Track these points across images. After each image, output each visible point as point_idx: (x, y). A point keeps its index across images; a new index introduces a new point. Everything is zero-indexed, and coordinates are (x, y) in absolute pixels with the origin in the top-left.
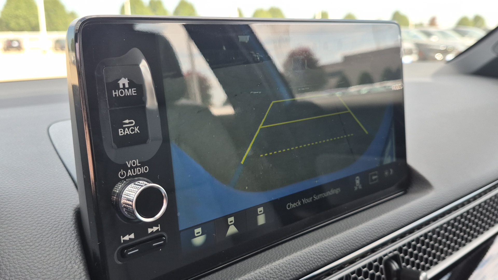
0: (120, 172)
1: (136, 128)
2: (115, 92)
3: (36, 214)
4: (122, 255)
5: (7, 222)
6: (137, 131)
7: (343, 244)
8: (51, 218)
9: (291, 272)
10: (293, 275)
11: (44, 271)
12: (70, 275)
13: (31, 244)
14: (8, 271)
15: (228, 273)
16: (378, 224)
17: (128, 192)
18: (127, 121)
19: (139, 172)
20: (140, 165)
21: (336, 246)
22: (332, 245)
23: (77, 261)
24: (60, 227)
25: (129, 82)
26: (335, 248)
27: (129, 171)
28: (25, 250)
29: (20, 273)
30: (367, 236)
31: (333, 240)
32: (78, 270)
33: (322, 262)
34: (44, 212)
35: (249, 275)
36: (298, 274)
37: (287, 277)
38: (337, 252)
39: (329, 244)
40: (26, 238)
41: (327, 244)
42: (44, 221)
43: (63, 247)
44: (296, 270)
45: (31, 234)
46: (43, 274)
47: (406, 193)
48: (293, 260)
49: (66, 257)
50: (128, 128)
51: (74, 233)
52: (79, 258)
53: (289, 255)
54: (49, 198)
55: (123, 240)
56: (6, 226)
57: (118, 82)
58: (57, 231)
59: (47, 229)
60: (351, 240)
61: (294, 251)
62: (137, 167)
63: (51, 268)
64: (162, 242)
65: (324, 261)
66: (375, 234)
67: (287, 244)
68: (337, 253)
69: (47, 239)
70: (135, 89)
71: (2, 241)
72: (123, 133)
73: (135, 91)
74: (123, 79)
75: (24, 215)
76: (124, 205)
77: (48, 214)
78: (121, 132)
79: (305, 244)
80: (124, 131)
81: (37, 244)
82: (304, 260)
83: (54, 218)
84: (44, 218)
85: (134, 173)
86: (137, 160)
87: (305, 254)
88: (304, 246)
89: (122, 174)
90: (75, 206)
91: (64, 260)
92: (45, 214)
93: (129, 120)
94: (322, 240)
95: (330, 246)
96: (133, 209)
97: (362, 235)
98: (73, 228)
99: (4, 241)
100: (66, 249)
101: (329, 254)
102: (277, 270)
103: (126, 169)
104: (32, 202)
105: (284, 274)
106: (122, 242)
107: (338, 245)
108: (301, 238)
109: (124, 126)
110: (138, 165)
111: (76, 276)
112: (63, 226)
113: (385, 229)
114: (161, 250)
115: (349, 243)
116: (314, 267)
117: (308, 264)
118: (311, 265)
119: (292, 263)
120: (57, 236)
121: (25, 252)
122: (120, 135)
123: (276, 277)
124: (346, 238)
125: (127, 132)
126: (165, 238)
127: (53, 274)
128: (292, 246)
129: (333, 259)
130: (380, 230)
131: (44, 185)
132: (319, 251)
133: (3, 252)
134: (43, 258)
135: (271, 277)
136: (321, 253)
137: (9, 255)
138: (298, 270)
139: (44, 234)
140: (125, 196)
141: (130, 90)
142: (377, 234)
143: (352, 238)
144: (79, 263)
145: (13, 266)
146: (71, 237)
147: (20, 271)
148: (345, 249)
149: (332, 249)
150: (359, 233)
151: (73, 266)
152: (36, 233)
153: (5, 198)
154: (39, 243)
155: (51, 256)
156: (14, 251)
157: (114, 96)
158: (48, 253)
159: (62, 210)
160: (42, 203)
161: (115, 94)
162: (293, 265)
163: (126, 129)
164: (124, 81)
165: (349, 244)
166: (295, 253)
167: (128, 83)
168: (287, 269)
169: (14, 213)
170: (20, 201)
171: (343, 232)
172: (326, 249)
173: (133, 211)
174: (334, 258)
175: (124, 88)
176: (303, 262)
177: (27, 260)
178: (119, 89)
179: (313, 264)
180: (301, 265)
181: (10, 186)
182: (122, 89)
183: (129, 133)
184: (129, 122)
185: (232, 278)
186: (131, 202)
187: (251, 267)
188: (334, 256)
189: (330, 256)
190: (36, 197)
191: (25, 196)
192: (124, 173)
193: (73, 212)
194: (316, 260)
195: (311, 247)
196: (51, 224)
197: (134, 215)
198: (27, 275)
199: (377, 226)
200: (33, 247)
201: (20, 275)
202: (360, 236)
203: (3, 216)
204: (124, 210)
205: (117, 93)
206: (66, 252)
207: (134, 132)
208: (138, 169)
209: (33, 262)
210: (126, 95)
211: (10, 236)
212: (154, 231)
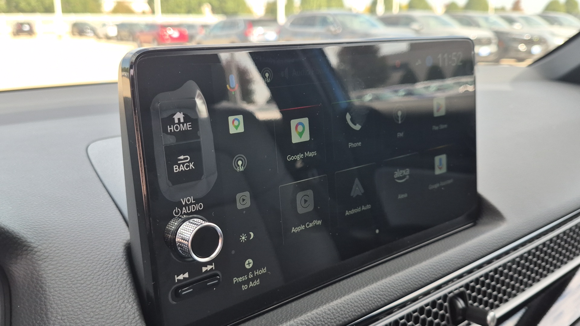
0: (175, 210)
1: (191, 164)
2: (170, 128)
3: (86, 250)
4: (177, 294)
5: (56, 258)
6: (192, 167)
7: (405, 282)
8: (101, 255)
9: (349, 313)
10: (351, 316)
11: (97, 311)
12: (123, 316)
13: (82, 282)
14: (60, 311)
15: (284, 313)
16: (444, 261)
17: (184, 231)
18: (182, 157)
19: (194, 209)
20: (195, 202)
21: (397, 285)
22: (393, 284)
23: (130, 301)
24: (111, 263)
25: (184, 116)
26: (396, 288)
27: (184, 208)
28: (77, 288)
29: (72, 313)
30: (430, 274)
31: (395, 278)
32: (132, 309)
33: (382, 302)
34: (94, 248)
35: (306, 316)
36: (357, 314)
37: (345, 318)
38: (398, 291)
39: (390, 282)
40: (77, 276)
41: (388, 283)
42: (95, 258)
43: (115, 286)
44: (355, 310)
45: (82, 272)
46: (96, 313)
47: (475, 225)
48: (352, 300)
49: (119, 296)
50: (183, 164)
51: (126, 271)
52: (132, 298)
53: (348, 295)
54: (98, 232)
55: (177, 280)
56: (55, 262)
57: (174, 117)
58: (108, 268)
59: (98, 266)
60: (414, 279)
61: (353, 290)
62: (191, 204)
63: (103, 308)
64: (217, 281)
65: (384, 301)
66: (440, 272)
67: (345, 281)
68: (398, 292)
69: (98, 277)
70: (190, 123)
71: (52, 279)
72: (178, 169)
73: (191, 126)
74: (178, 113)
75: (73, 251)
76: (179, 243)
77: (98, 250)
78: (176, 169)
79: (364, 283)
80: (179, 168)
81: (88, 283)
82: (363, 300)
83: (104, 254)
84: (94, 254)
85: (189, 210)
86: (192, 197)
87: (364, 294)
88: (363, 285)
89: (177, 212)
90: (125, 242)
91: (116, 300)
92: (95, 250)
93: (184, 156)
94: (382, 278)
95: (391, 285)
96: (188, 248)
97: (425, 273)
98: (124, 265)
99: (54, 278)
100: (118, 288)
101: (389, 293)
102: (334, 311)
103: (181, 206)
104: (80, 237)
105: (342, 314)
106: (176, 281)
107: (399, 284)
108: (360, 275)
109: (179, 162)
110: (193, 202)
111: (130, 317)
112: (114, 263)
113: (451, 266)
114: (215, 289)
116: (374, 307)
117: (368, 304)
118: (370, 306)
119: (351, 303)
120: (109, 273)
121: (76, 290)
122: (175, 171)
123: (333, 318)
124: (408, 276)
125: (182, 169)
126: (219, 277)
127: (107, 313)
128: (350, 284)
129: (394, 298)
130: (445, 267)
131: (91, 218)
132: (379, 291)
133: (54, 290)
134: (95, 297)
135: (328, 318)
136: (381, 292)
137: (60, 293)
138: (356, 310)
139: (95, 272)
140: (180, 235)
141: (185, 124)
142: (442, 272)
143: (415, 276)
144: (132, 303)
145: (65, 305)
146: (123, 275)
147: (72, 310)
148: (407, 288)
149: (393, 288)
150: (422, 270)
151: (127, 306)
152: (86, 271)
153: (52, 232)
154: (91, 281)
155: (104, 295)
156: (65, 289)
158: (100, 292)
159: (112, 245)
160: (91, 238)
161: (170, 130)
162: (351, 305)
163: (181, 165)
164: (179, 116)
165: (412, 283)
166: (354, 293)
167: (183, 117)
168: (345, 310)
169: (64, 248)
170: (68, 236)
171: (405, 270)
172: (387, 288)
173: (189, 251)
175: (179, 123)
176: (362, 302)
177: (79, 299)
178: (175, 124)
179: (373, 305)
180: (360, 306)
181: (56, 219)
182: (177, 124)
183: (184, 170)
184: (184, 158)
185: (288, 318)
186: (186, 242)
187: (307, 307)
188: (395, 295)
189: (391, 296)
190: (84, 231)
191: (73, 230)
192: (178, 211)
193: (123, 248)
194: (376, 300)
195: (371, 286)
196: (102, 261)
197: (189, 255)
198: (79, 315)
199: (442, 263)
200: (84, 285)
201: (72, 315)
202: (423, 274)
203: (51, 252)
204: (179, 249)
205: (172, 128)
206: (118, 291)
207: (189, 168)
208: (192, 206)
209: (85, 301)
210: (181, 130)
211: (60, 273)
212: (208, 270)
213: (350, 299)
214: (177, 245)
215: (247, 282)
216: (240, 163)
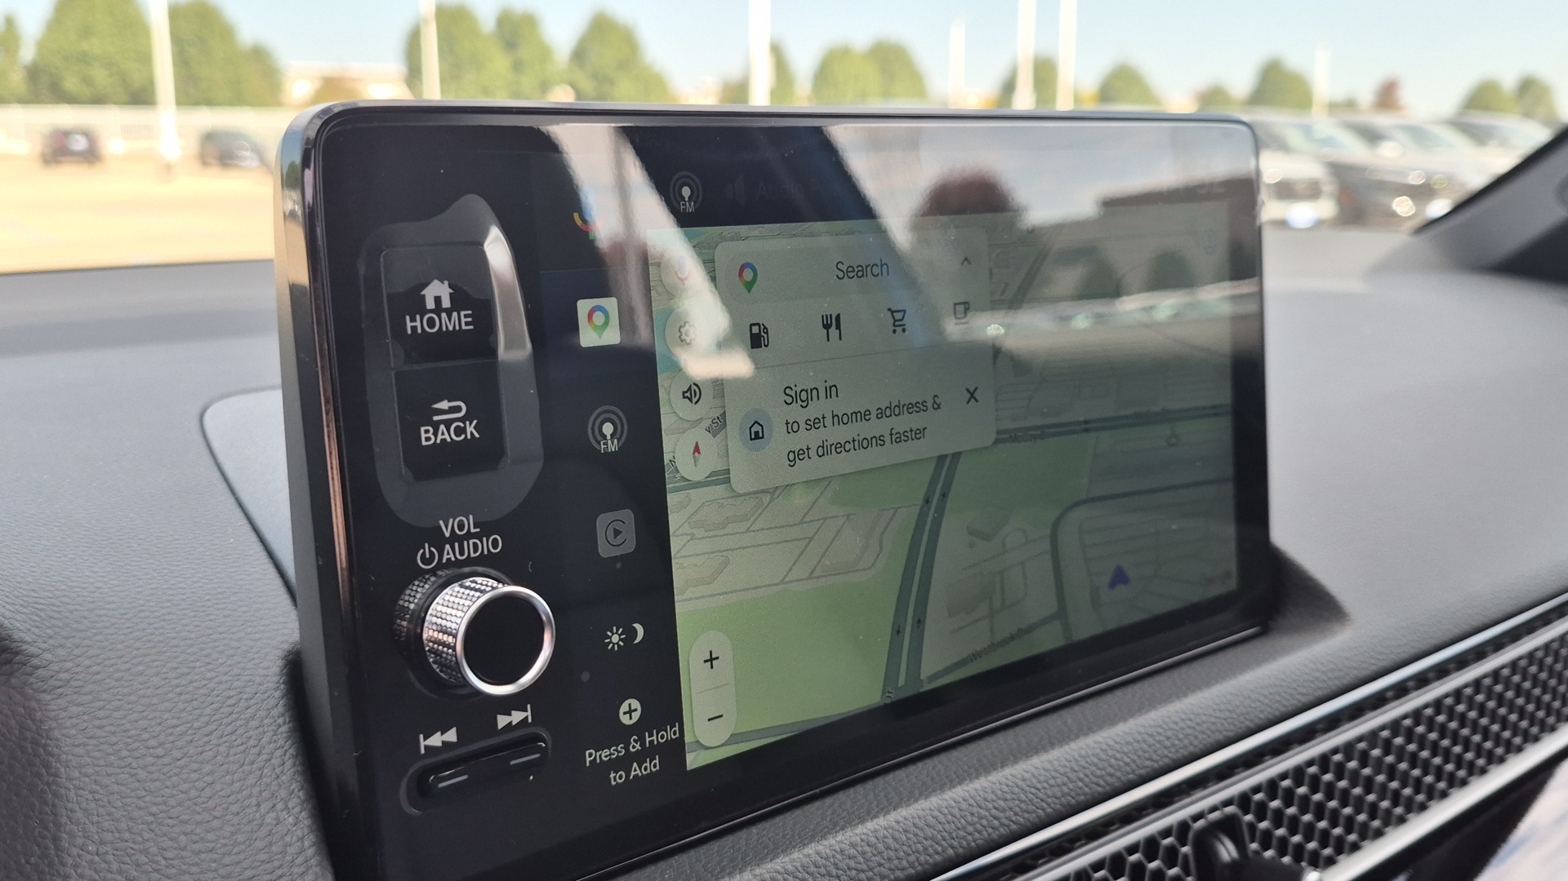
0: (422, 551)
1: (470, 424)
2: (411, 321)
3: (175, 665)
4: (422, 788)
5: (90, 687)
6: (472, 433)
7: (1068, 777)
8: (216, 680)
9: (909, 855)
10: (916, 864)
11: (198, 831)
12: (271, 844)
13: (160, 751)
14: (93, 829)
15: (726, 852)
16: (1176, 723)
17: (444, 609)
18: (444, 405)
19: (475, 552)
20: (478, 530)
21: (1046, 785)
22: (1034, 781)
23: (290, 805)
24: (243, 704)
25: (451, 291)
26: (1042, 791)
27: (448, 547)
28: (144, 767)
29: (127, 835)
30: (1139, 757)
31: (1039, 765)
32: (294, 828)
33: (1002, 830)
34: (198, 660)
35: (787, 859)
36: (931, 861)
37: (898, 869)
38: (1049, 800)
39: (1026, 775)
40: (146, 736)
41: (1019, 776)
42: (198, 688)
43: (252, 763)
44: (926, 849)
45: (160, 724)
46: (195, 838)
47: (1264, 632)
48: (917, 821)
49: (261, 792)
50: (448, 424)
51: (284, 723)
52: (299, 797)
53: (906, 807)
54: (211, 620)
55: (426, 747)
56: (89, 698)
57: (423, 293)
58: (234, 716)
59: (208, 711)
60: (1094, 768)
61: (921, 794)
62: (469, 535)
63: (216, 823)
64: (537, 756)
65: (1008, 826)
66: (1166, 752)
67: (900, 774)
68: (1048, 804)
69: (206, 739)
70: (470, 312)
71: (77, 743)
72: (433, 438)
73: (470, 319)
74: (436, 283)
75: (141, 668)
76: (431, 644)
77: (210, 667)
78: (427, 435)
79: (954, 776)
80: (435, 434)
81: (177, 754)
82: (949, 823)
83: (225, 678)
84: (196, 677)
85: (462, 554)
86: (471, 517)
87: (954, 804)
88: (951, 781)
89: (428, 556)
90: (286, 646)
91: (253, 801)
92: (200, 667)
93: (449, 401)
94: (1003, 765)
95: (1029, 783)
96: (456, 657)
97: (1125, 753)
98: (280, 709)
99: (81, 741)
100: (260, 769)
101: (1023, 806)
102: (867, 849)
103: (439, 541)
104: (161, 631)
105: (890, 859)
106: (423, 751)
107: (1052, 782)
108: (943, 757)
109: (436, 418)
110: (473, 530)
111: (288, 848)
112: (252, 702)
113: (1196, 737)
114: (531, 778)
115: (1086, 776)
116: (980, 842)
117: (962, 833)
118: (970, 838)
119: (915, 829)
120: (236, 730)
121: (142, 774)
122: (424, 443)
123: (864, 867)
124: (1076, 761)
125: (443, 437)
126: (544, 745)
127: (224, 838)
128: (914, 780)
129: (1037, 820)
130: (1180, 740)
131: (195, 582)
132: (995, 798)
133: (80, 773)
134: (193, 793)
135: (849, 869)
136: (1001, 803)
137: (96, 782)
138: (930, 849)
139: (196, 725)
140: (434, 619)
141: (455, 314)
142: (1170, 752)
143: (1096, 760)
144: (297, 809)
145: (109, 814)
146: (275, 735)
147: (129, 830)
148: (1073, 794)
149: (1033, 790)
150: (1117, 747)
151: (281, 819)
152: (175, 722)
153: (86, 618)
154: (185, 750)
155: (219, 789)
156: (110, 770)
157: (409, 332)
158: (208, 779)
159: (248, 655)
160: (193, 636)
161: (412, 327)
162: (916, 835)
163: (442, 427)
164: (438, 291)
165: (1087, 780)
166: (923, 801)
167: (450, 294)
168: (897, 846)
169: (113, 661)
170: (128, 628)
171: (1067, 743)
172: (1016, 790)
173: (457, 663)
174: (1039, 817)
175: (438, 309)
176: (947, 826)
177: (148, 799)
178: (423, 311)
179: (977, 835)
180: (939, 836)
181: (100, 585)
182: (431, 311)
183: (449, 440)
184: (450, 407)
185: (737, 865)
186: (451, 637)
187: (793, 836)
188: (1041, 811)
189: (1029, 813)
190: (174, 617)
191: (142, 615)
192: (431, 552)
193: (280, 663)
194: (984, 822)
195: (971, 785)
196: (217, 696)
197: (459, 675)
198: (148, 840)
199: (1171, 729)
200: (167, 760)
201: (127, 841)
202: (1118, 756)
203: (79, 669)
204: (431, 660)
205: (418, 324)
206: (261, 777)
207: (463, 437)
208: (471, 542)
209: (165, 803)
210: (444, 329)
211: (100, 727)
212: (514, 723)
213: (913, 817)
214: (427, 649)
215: (623, 763)
216: (608, 429)
